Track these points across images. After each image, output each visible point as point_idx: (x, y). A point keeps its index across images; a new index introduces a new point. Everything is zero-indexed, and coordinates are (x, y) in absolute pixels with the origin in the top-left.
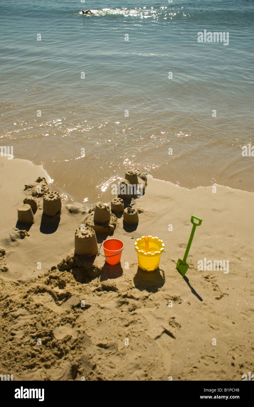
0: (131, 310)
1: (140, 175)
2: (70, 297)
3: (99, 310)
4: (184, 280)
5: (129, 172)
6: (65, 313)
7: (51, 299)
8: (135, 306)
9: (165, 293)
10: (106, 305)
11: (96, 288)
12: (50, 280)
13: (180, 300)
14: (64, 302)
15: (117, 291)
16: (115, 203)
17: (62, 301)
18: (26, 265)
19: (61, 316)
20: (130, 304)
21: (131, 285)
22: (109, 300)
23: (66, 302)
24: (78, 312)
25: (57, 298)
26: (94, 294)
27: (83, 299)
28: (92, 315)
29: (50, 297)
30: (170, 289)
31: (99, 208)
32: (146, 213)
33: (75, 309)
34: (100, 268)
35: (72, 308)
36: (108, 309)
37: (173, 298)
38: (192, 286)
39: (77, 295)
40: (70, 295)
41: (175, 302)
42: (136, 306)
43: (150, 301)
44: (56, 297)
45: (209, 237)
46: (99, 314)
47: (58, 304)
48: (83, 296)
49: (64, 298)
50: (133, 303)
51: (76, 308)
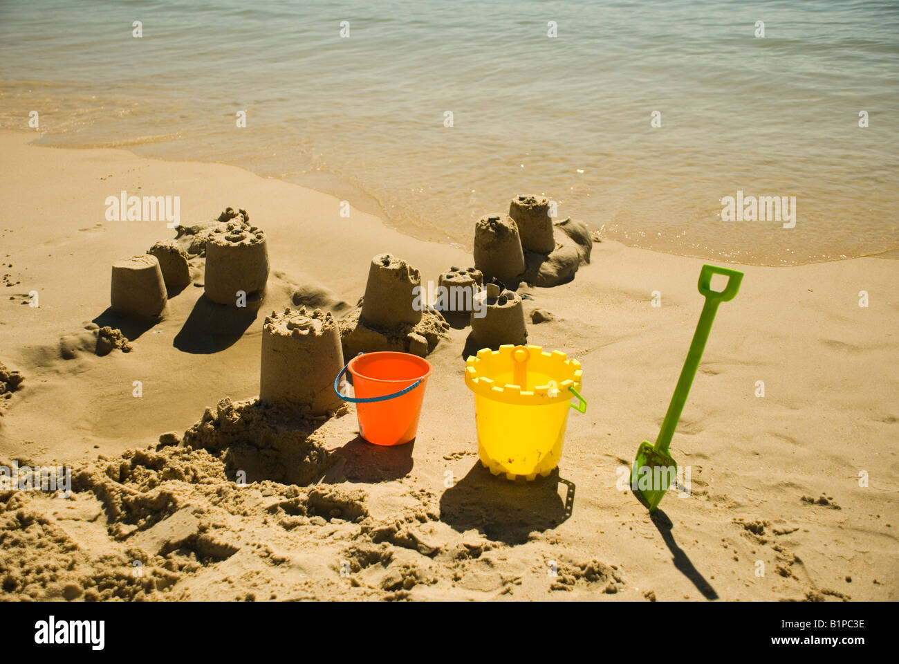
0: (391, 584)
1: (568, 226)
2: (171, 514)
3: (260, 565)
4: (649, 520)
5: (521, 199)
6: (119, 559)
7: (94, 514)
8: (413, 574)
9: (558, 549)
10: (297, 556)
11: (285, 500)
12: (133, 467)
13: (612, 580)
14: (143, 529)
15: (361, 520)
16: (449, 277)
17: (133, 527)
18: (79, 428)
19: (100, 565)
20: (393, 564)
21: (424, 508)
22: (317, 545)
23: (148, 531)
24: (181, 568)
25: (119, 514)
26: (270, 518)
27: (216, 527)
28: (225, 580)
29: (93, 505)
30: (582, 541)
31: (379, 266)
32: (561, 325)
33: (172, 554)
34: (328, 449)
35: (160, 554)
36: (300, 568)
37: (584, 572)
38: (680, 546)
39: (196, 507)
40: (171, 504)
41: (593, 585)
42: (418, 574)
43: (487, 567)
44: (118, 508)
45: (794, 413)
46: (255, 580)
47: (114, 535)
48: (219, 515)
49: (144, 517)
50: (412, 562)
51: (178, 554)
